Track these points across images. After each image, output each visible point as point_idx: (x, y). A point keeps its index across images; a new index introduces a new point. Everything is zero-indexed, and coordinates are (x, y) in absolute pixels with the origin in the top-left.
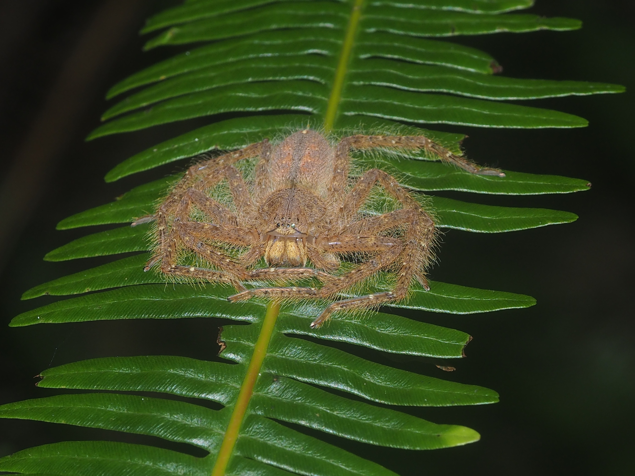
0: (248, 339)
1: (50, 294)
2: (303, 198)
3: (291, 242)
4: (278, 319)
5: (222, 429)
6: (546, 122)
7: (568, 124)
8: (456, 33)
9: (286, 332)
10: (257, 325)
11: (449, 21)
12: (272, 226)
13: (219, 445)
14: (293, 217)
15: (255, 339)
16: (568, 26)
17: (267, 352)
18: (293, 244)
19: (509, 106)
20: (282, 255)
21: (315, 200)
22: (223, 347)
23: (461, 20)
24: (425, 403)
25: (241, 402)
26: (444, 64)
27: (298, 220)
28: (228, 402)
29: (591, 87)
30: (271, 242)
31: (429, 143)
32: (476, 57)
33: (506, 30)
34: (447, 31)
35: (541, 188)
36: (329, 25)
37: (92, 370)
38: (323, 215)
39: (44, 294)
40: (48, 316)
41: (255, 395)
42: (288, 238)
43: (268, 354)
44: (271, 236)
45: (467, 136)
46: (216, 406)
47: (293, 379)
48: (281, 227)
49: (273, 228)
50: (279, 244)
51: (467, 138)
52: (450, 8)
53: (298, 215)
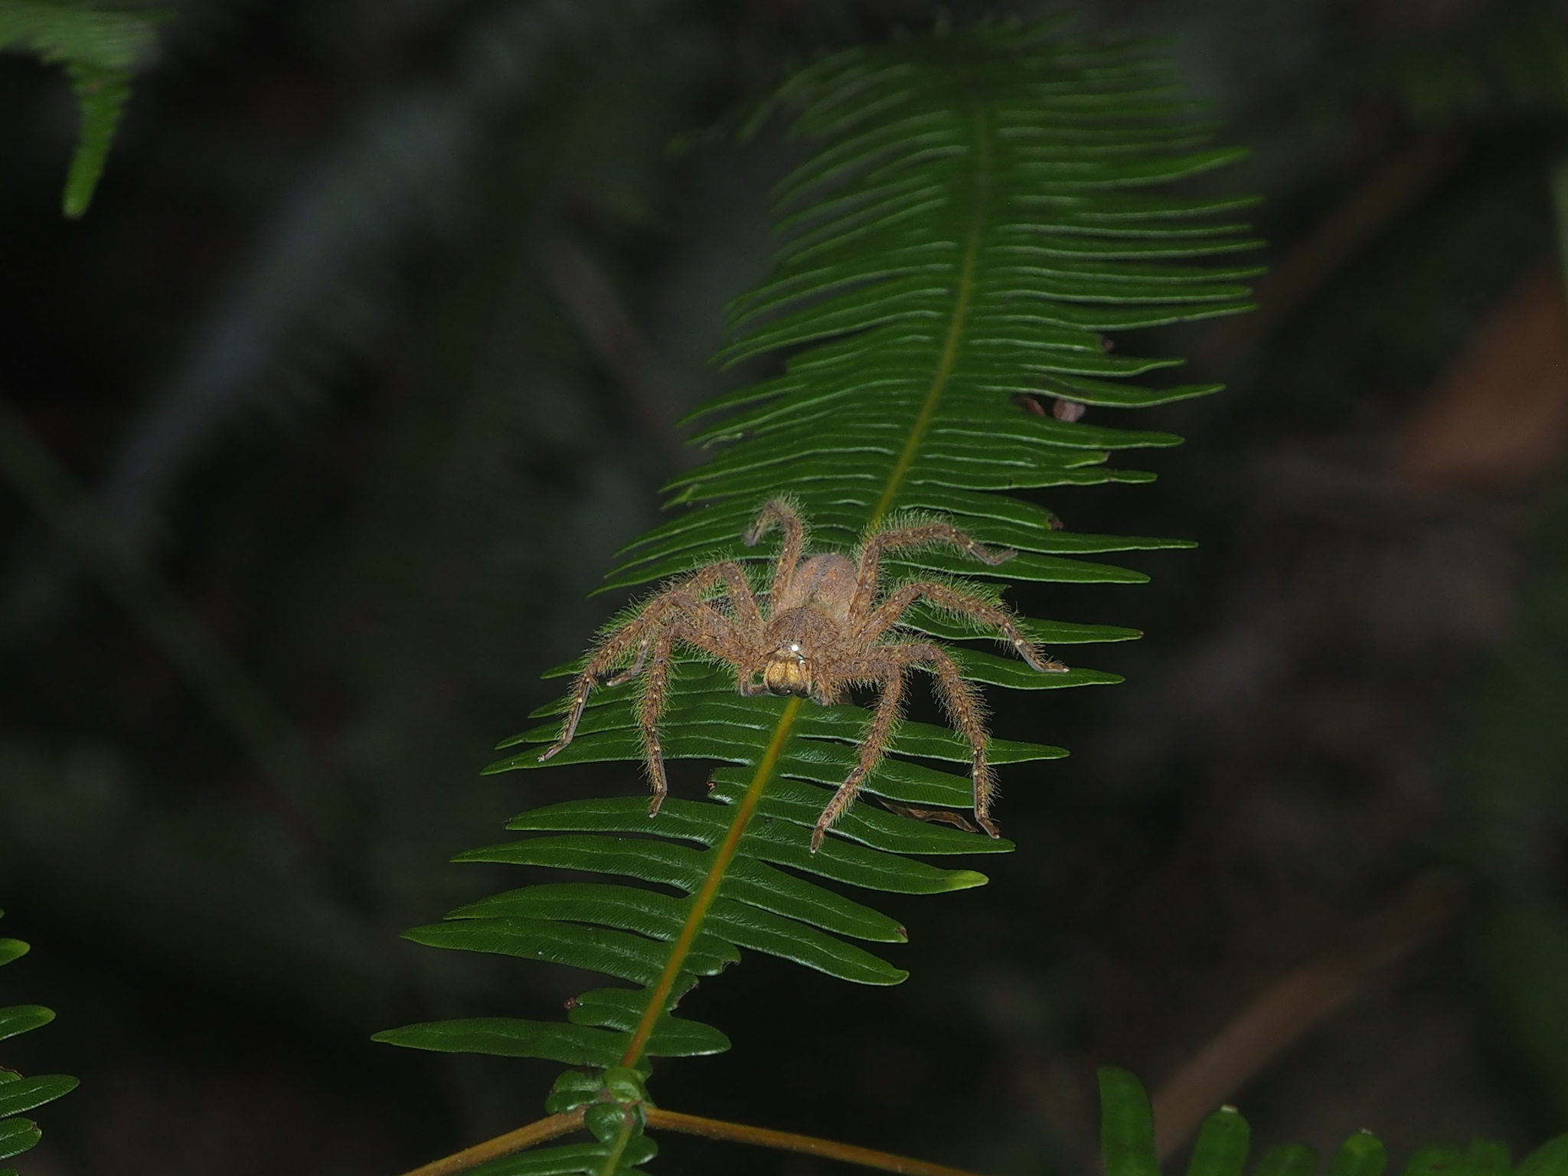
0: (741, 781)
1: (527, 741)
2: (812, 619)
3: (792, 664)
4: (777, 762)
5: (704, 869)
6: (1102, 576)
7: (1127, 579)
8: (1014, 486)
9: (785, 775)
10: (754, 767)
11: (1007, 474)
12: (772, 648)
13: (699, 886)
14: (796, 639)
15: (749, 781)
16: (1141, 479)
17: (762, 794)
18: (794, 666)
19: (1062, 560)
20: (783, 679)
21: (828, 622)
22: (713, 787)
23: (1022, 473)
24: (934, 851)
25: (727, 844)
26: (995, 516)
27: (801, 642)
28: (713, 844)
29: (1159, 541)
30: (771, 663)
31: (953, 533)
32: (1030, 509)
33: (1070, 482)
34: (1004, 484)
35: (1088, 637)
36: (869, 476)
37: (567, 812)
38: (833, 640)
39: (520, 741)
40: (523, 762)
41: (744, 837)
42: (790, 660)
43: (763, 797)
44: (771, 656)
45: (1010, 586)
46: (702, 847)
47: (789, 821)
48: (781, 649)
49: (773, 650)
50: (780, 666)
51: (1010, 589)
52: (1011, 462)
53: (802, 637)
